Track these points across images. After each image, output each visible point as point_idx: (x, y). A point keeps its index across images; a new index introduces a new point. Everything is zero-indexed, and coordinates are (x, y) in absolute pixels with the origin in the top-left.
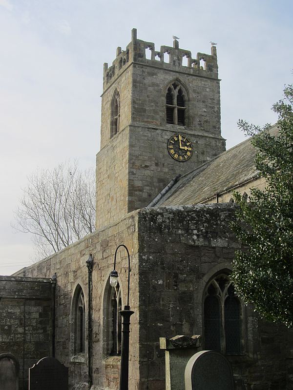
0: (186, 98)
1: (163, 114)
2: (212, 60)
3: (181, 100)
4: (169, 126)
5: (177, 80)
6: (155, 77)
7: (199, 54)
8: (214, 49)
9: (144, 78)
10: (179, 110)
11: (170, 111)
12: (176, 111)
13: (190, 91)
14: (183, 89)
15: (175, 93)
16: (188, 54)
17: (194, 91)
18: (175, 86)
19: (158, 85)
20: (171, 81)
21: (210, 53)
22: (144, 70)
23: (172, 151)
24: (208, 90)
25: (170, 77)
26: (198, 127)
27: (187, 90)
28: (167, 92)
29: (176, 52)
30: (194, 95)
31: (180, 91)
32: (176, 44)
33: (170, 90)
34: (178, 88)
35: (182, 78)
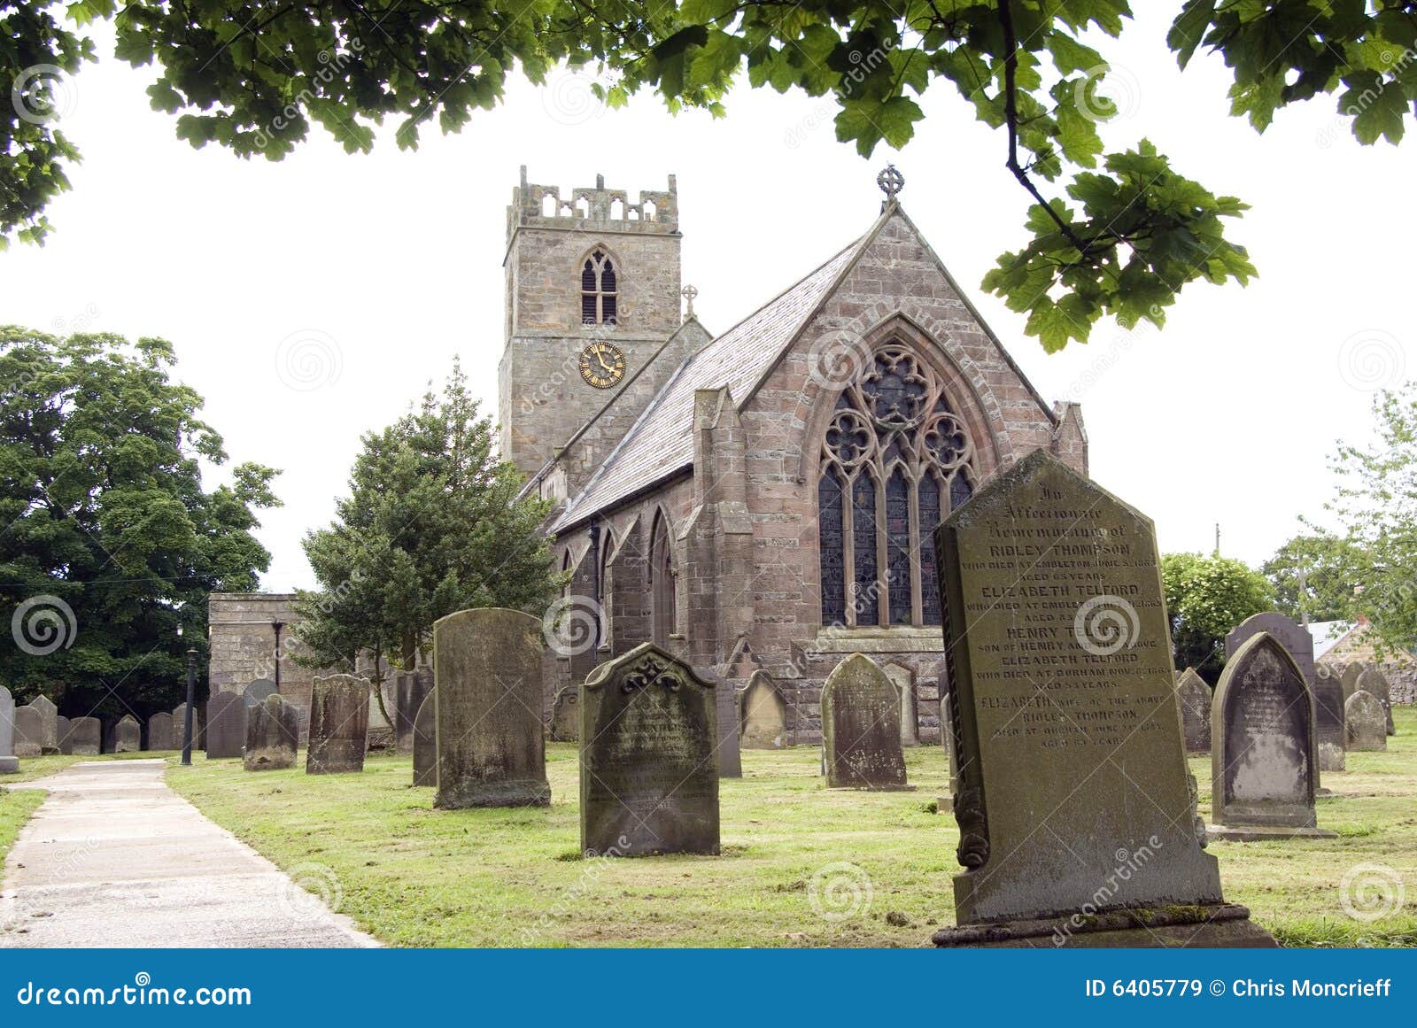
0: (618, 276)
1: (576, 310)
2: (666, 202)
3: (610, 280)
4: (587, 327)
5: (601, 245)
6: (558, 246)
7: (643, 194)
8: (672, 180)
9: (539, 252)
10: (605, 298)
11: (589, 302)
12: (599, 302)
13: (624, 264)
14: (613, 262)
15: (598, 269)
16: (621, 196)
17: (631, 262)
18: (598, 256)
19: (564, 260)
20: (589, 251)
21: (664, 188)
22: (540, 237)
23: (587, 372)
24: (657, 257)
25: (587, 243)
26: (639, 325)
27: (619, 262)
28: (583, 268)
29: (600, 194)
30: (632, 270)
31: (608, 265)
32: (600, 181)
33: (589, 264)
34: (603, 260)
35: (611, 243)
